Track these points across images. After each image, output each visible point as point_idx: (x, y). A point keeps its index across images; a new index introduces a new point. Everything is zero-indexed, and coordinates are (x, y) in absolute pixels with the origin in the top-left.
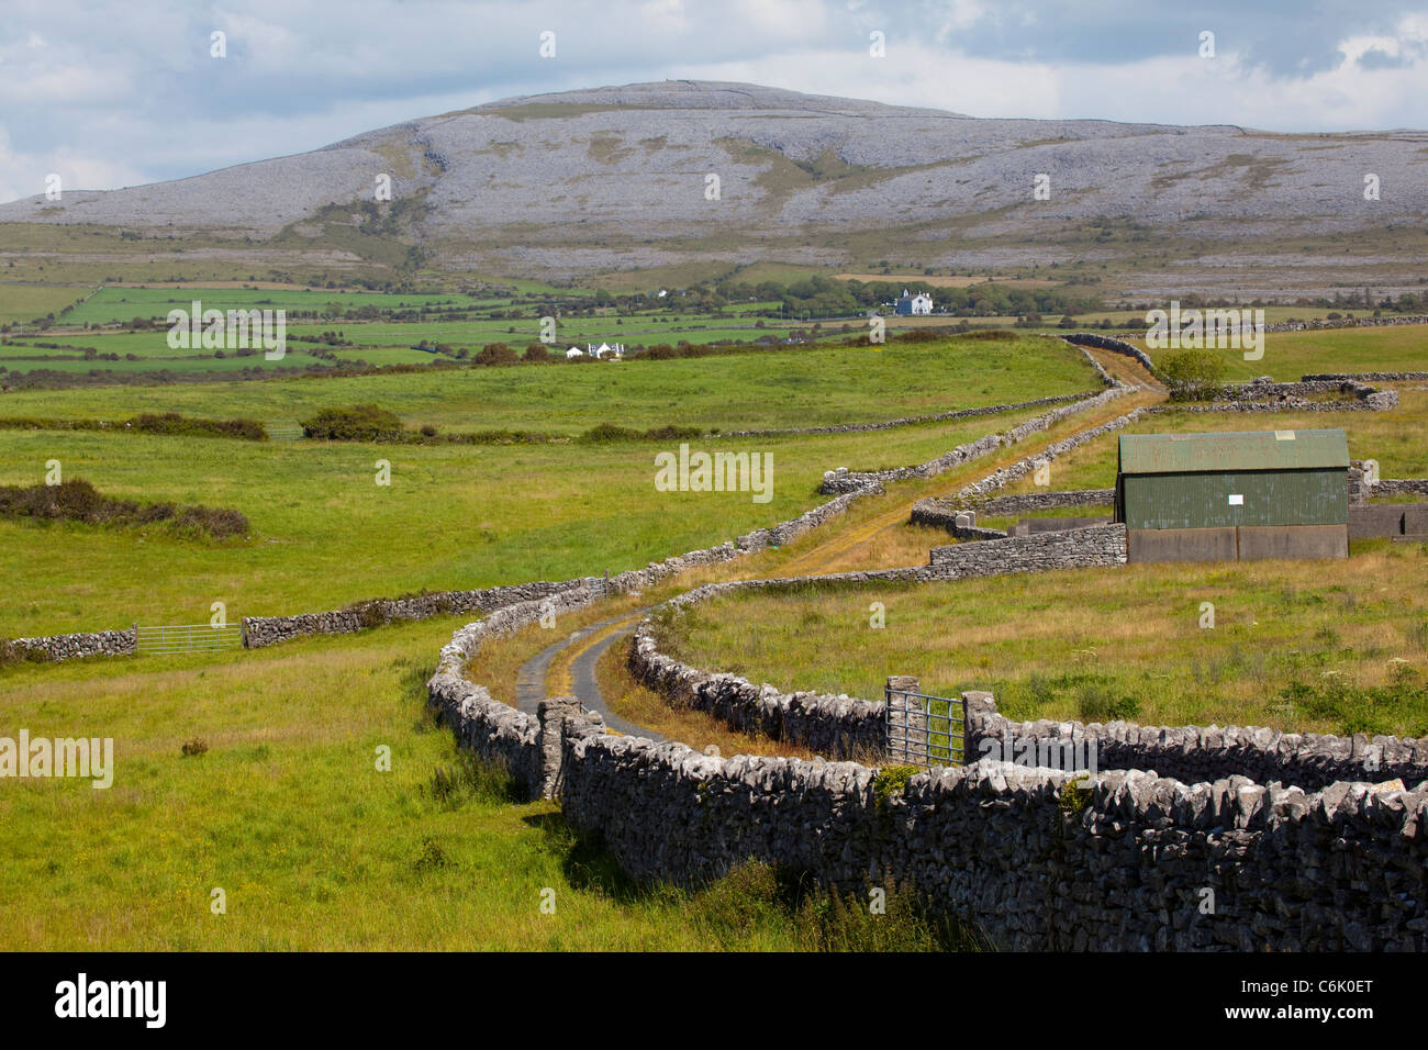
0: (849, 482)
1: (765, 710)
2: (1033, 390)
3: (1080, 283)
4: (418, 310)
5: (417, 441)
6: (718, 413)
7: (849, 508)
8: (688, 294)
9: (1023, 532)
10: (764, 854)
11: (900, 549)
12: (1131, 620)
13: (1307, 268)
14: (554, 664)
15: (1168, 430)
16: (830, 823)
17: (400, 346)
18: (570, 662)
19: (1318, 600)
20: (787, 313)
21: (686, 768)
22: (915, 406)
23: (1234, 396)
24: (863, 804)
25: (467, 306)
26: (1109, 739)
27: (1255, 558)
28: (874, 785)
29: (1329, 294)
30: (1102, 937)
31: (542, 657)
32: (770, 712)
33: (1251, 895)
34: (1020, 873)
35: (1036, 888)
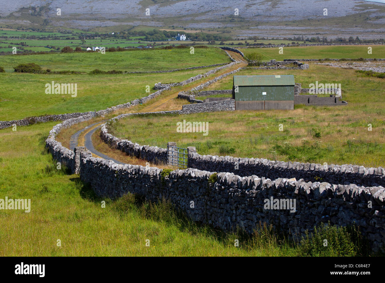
0: (161, 86)
1: (136, 150)
2: (212, 62)
3: (225, 32)
4: (47, 37)
5: (45, 73)
6: (127, 67)
7: (161, 94)
8: (120, 34)
9: (207, 101)
10: (132, 191)
11: (175, 105)
12: (235, 126)
13: (286, 30)
14: (80, 135)
15: (247, 74)
16: (149, 183)
17: (41, 46)
18: (85, 135)
19: (285, 121)
20: (147, 39)
21: (112, 167)
22: (180, 65)
23: (265, 65)
24: (158, 179)
25: (60, 36)
26: (225, 161)
27: (269, 110)
28: (161, 174)
29: (292, 37)
30: (219, 216)
31: (77, 133)
32: (137, 151)
33: (256, 207)
34: (198, 199)
35: (202, 203)
